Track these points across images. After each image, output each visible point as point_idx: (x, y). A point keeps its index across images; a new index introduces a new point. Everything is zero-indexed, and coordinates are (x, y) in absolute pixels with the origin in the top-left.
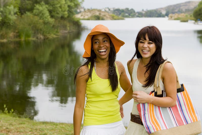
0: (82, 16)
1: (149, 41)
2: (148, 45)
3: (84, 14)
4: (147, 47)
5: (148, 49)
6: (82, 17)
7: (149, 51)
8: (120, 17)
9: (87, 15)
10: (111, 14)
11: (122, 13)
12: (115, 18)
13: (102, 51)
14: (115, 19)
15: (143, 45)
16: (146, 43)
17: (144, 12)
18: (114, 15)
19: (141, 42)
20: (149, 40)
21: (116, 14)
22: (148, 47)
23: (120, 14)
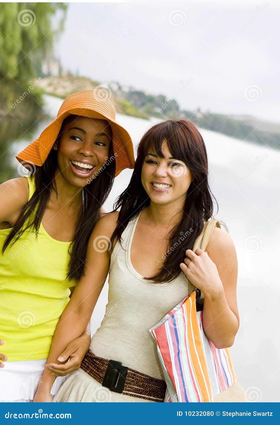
0: (50, 85)
1: (171, 158)
2: (169, 170)
3: (56, 81)
4: (165, 175)
5: (167, 180)
6: (50, 89)
7: (171, 186)
8: (141, 111)
9: (64, 87)
10: (122, 99)
11: (148, 105)
12: (130, 110)
13: (82, 165)
14: (128, 114)
15: (156, 171)
16: (164, 163)
17: (199, 116)
18: (128, 104)
19: (151, 162)
20: (171, 156)
21: (132, 102)
22: (169, 175)
23: (143, 105)
